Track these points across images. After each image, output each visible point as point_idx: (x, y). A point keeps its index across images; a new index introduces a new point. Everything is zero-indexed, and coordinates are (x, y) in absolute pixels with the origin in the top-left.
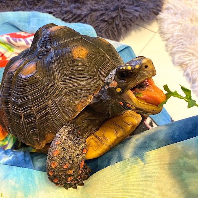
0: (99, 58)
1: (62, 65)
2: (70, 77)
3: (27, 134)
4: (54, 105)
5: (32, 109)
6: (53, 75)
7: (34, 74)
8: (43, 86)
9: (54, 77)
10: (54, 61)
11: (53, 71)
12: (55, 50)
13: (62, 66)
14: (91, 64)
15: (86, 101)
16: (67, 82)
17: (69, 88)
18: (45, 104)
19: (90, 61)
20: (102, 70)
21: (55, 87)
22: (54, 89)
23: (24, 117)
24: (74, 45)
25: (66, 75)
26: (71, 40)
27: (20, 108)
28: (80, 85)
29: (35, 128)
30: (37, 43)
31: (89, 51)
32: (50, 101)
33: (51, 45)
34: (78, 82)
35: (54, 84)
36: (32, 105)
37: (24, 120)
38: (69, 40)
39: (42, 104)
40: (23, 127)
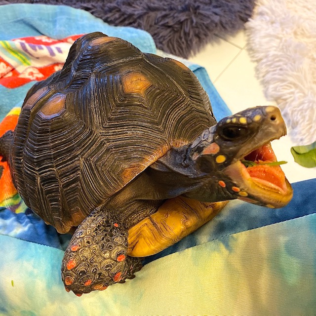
0: (167, 93)
1: (105, 102)
2: (116, 123)
3: (44, 208)
4: (88, 168)
5: (54, 171)
6: (91, 118)
7: (61, 115)
8: (73, 135)
9: (91, 122)
10: (94, 95)
11: (90, 112)
12: (97, 76)
13: (106, 105)
14: (152, 104)
15: (139, 166)
16: (110, 131)
17: (113, 142)
18: (74, 164)
19: (152, 98)
20: (169, 114)
21: (92, 139)
22: (90, 141)
23: (41, 182)
24: (127, 70)
25: (110, 119)
26: (124, 62)
27: (36, 166)
28: (131, 138)
29: (56, 200)
30: (72, 63)
31: (151, 81)
32: (82, 160)
33: (92, 68)
34: (129, 132)
35: (91, 133)
36: (54, 165)
37: (40, 186)
38: (121, 61)
39: (69, 164)
40: (39, 197)
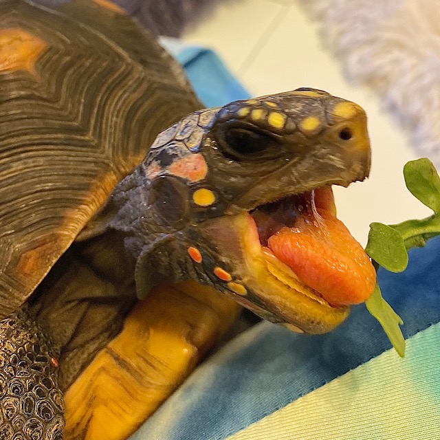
14: (59, 89)
15: (56, 238)
19: (55, 75)
